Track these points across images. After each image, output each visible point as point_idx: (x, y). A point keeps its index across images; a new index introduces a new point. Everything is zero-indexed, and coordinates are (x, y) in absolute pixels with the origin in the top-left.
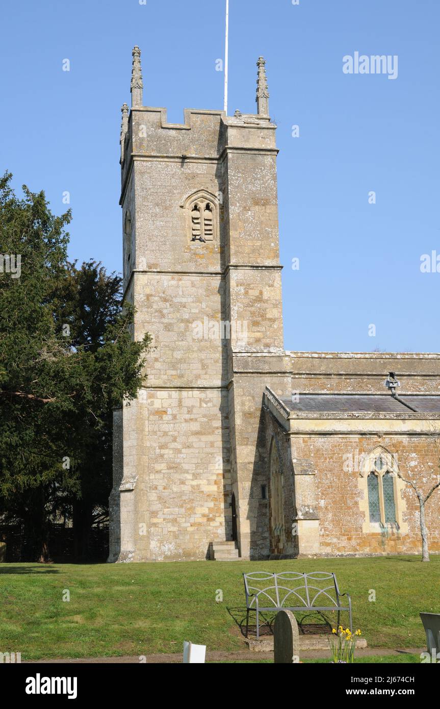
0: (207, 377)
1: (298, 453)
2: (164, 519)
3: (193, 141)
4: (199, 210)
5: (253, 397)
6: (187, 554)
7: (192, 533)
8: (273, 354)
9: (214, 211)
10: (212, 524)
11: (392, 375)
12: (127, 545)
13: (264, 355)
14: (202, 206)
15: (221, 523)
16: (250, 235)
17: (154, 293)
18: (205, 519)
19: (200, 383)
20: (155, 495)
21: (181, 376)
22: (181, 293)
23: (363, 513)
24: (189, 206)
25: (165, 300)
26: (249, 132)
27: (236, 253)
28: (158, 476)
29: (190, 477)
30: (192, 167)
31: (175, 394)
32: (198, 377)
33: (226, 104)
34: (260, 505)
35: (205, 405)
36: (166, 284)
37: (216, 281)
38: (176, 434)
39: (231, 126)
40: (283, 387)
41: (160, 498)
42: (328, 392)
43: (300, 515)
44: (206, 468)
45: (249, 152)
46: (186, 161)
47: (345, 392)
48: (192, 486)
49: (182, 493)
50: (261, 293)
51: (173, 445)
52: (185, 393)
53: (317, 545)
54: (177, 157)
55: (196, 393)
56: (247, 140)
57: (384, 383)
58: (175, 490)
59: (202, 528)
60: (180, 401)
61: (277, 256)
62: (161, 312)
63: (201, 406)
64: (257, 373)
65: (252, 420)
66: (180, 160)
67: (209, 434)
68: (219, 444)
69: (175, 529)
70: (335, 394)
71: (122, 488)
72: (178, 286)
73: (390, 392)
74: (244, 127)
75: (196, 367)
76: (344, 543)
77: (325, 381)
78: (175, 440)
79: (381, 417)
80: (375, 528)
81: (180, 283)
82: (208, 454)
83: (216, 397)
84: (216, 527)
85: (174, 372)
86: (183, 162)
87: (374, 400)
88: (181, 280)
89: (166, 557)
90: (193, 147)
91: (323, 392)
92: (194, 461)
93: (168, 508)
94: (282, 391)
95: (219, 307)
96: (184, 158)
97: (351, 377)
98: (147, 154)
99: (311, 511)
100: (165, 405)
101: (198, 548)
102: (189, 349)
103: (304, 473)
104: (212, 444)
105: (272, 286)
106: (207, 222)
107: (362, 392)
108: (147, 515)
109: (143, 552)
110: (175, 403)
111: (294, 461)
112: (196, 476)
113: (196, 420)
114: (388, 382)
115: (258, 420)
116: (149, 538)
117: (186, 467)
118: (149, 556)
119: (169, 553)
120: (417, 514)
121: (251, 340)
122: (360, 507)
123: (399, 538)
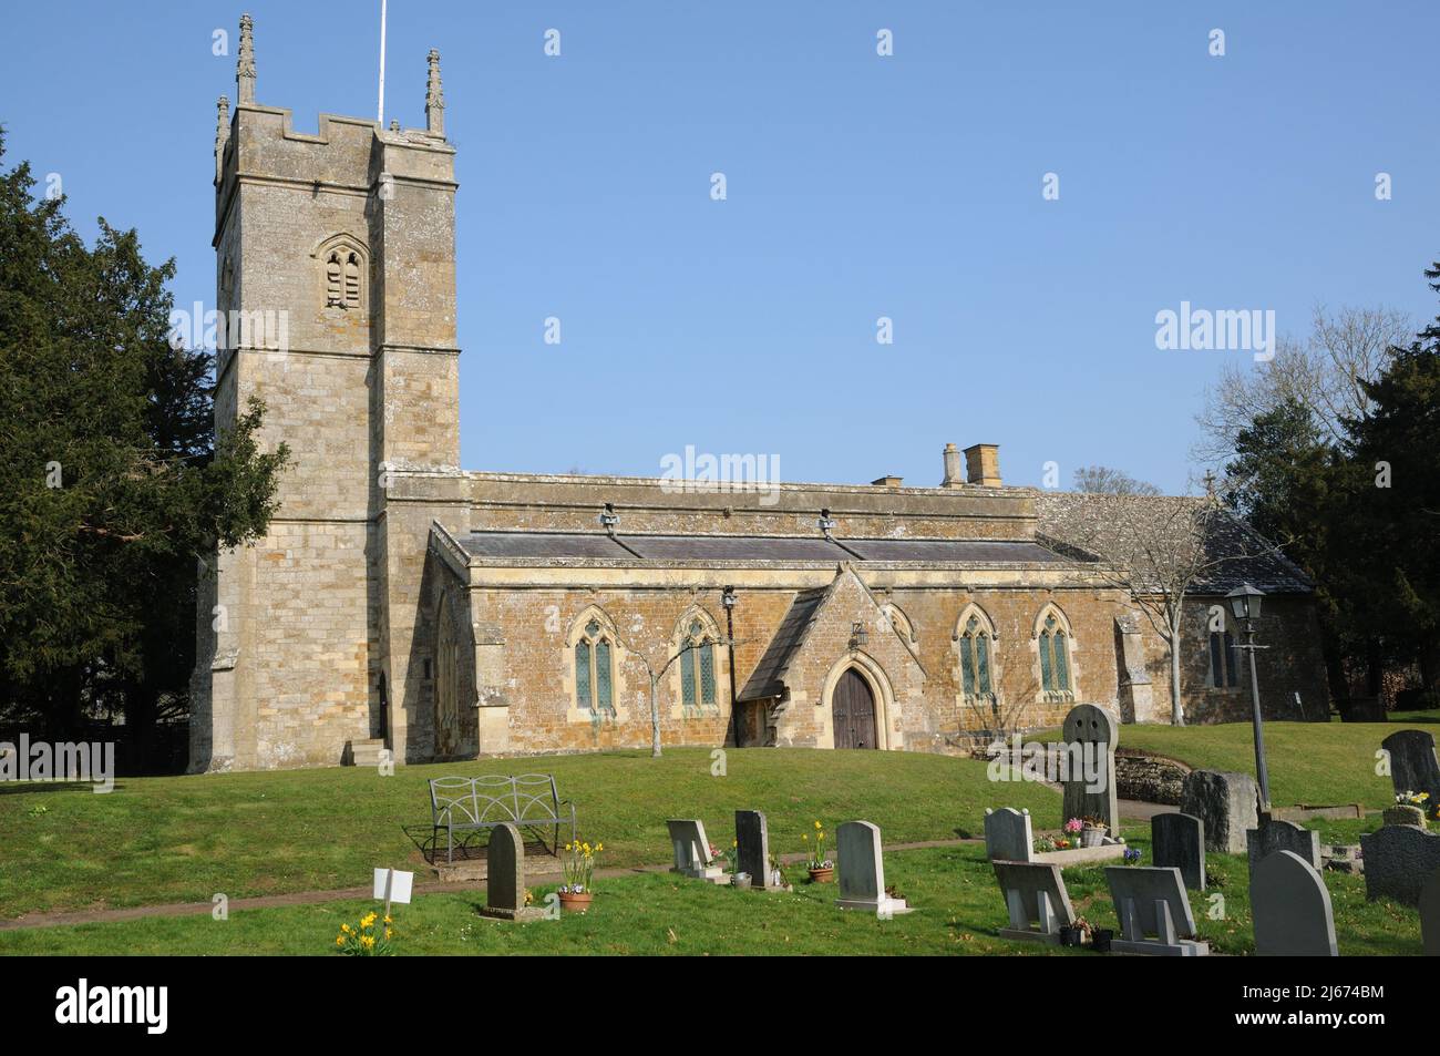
0: (347, 505)
1: (481, 614)
2: (279, 710)
3: (331, 161)
4: (338, 263)
5: (415, 536)
6: (313, 759)
7: (321, 729)
8: (444, 475)
9: (361, 266)
10: (351, 715)
11: (609, 507)
12: (222, 747)
13: (432, 475)
14: (344, 256)
15: (363, 715)
16: (413, 303)
17: (268, 381)
18: (340, 709)
19: (336, 514)
20: (265, 674)
21: (308, 504)
22: (309, 383)
23: (569, 694)
24: (325, 255)
25: (286, 392)
26: (417, 155)
27: (394, 327)
28: (271, 648)
29: (318, 649)
30: (329, 200)
31: (297, 529)
32: (333, 505)
33: (381, 111)
34: (422, 687)
35: (342, 546)
36: (286, 368)
37: (363, 368)
38: (299, 587)
39: (390, 145)
40: (458, 520)
41: (273, 680)
42: (521, 530)
43: (482, 700)
44: (344, 636)
45: (415, 184)
46: (320, 189)
47: (545, 530)
48: (322, 662)
49: (307, 672)
50: (429, 387)
51: (294, 603)
52: (313, 529)
53: (504, 740)
54: (307, 183)
55: (330, 528)
56: (413, 167)
57: (598, 518)
58: (296, 667)
59: (335, 722)
60: (306, 541)
61: (453, 335)
62: (279, 409)
63: (336, 547)
64: (422, 501)
65: (413, 569)
66: (312, 188)
67: (348, 587)
68: (363, 601)
69: (295, 723)
70: (531, 533)
71: (215, 665)
72: (305, 373)
73: (606, 532)
74: (409, 148)
75: (330, 492)
76: (541, 736)
77: (518, 514)
78: (296, 595)
79: (596, 565)
80: (584, 715)
81: (309, 367)
82: (346, 615)
83: (359, 534)
84: (357, 720)
85: (297, 498)
86: (315, 191)
87: (585, 541)
88: (309, 363)
89: (281, 763)
90: (332, 171)
91: (514, 530)
92: (326, 626)
93: (285, 693)
94: (457, 526)
95: (366, 404)
96: (317, 185)
97: (552, 509)
98: (261, 175)
99: (498, 695)
100: (283, 545)
101: (329, 749)
102: (320, 465)
103: (489, 641)
104: (352, 602)
105: (446, 377)
106: (350, 281)
107: (568, 531)
108: (253, 704)
109: (247, 757)
110: (298, 543)
111: (475, 625)
112: (327, 648)
113: (329, 567)
114: (603, 516)
115: (420, 568)
116: (255, 736)
117: (312, 634)
118: (255, 763)
119: (286, 758)
120: (640, 695)
121: (413, 455)
122: (565, 687)
123: (614, 728)
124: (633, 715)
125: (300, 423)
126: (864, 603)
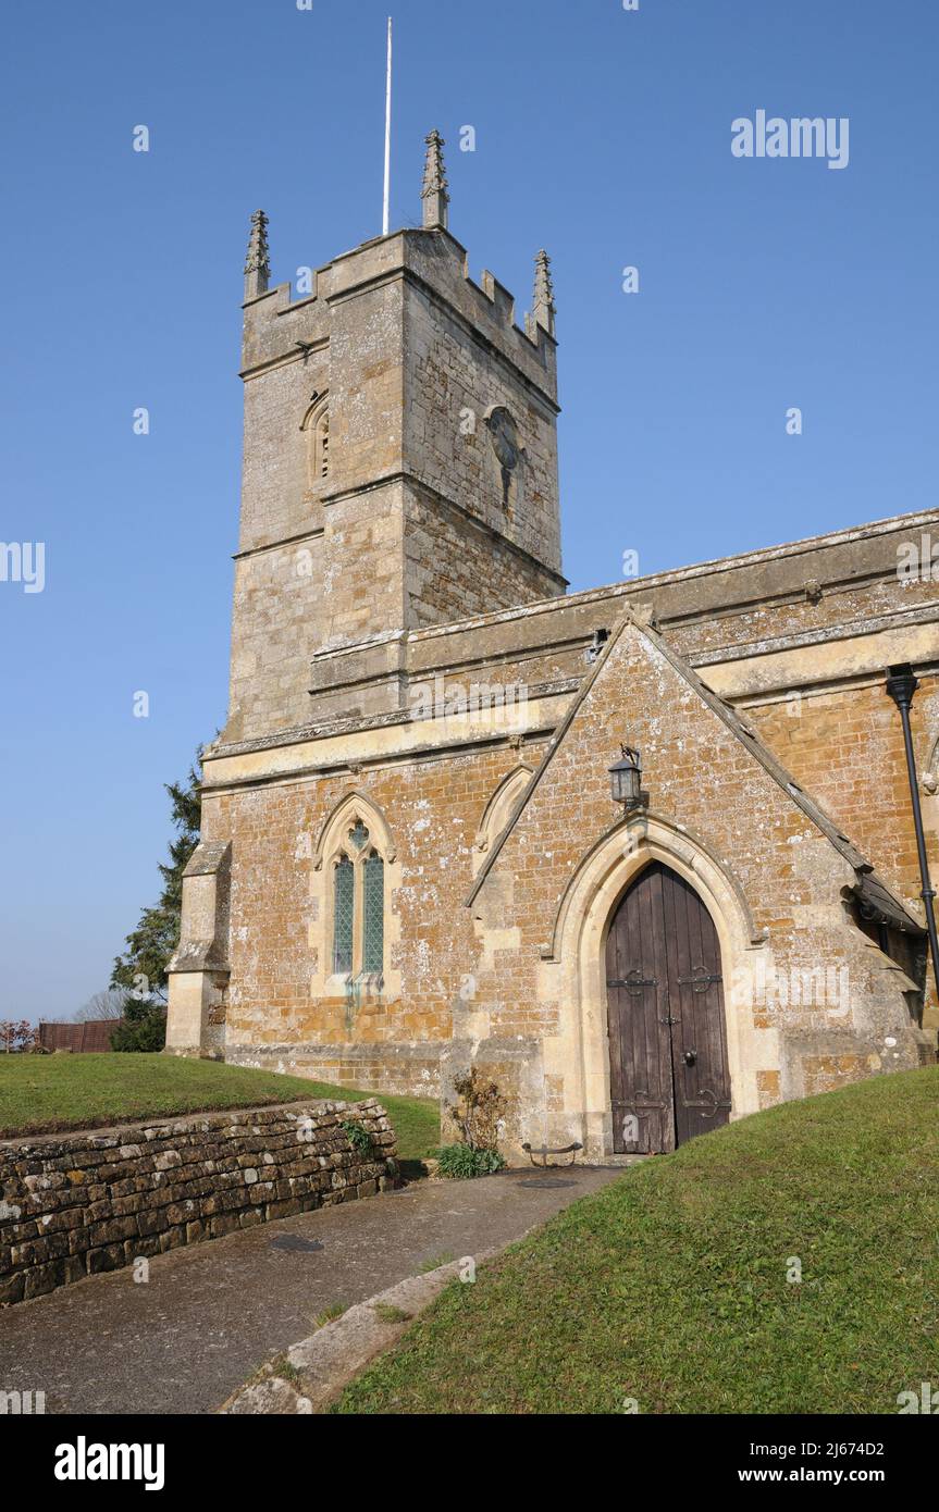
1: (211, 830)
3: (319, 316)
8: (372, 644)
11: (603, 633)
13: (361, 648)
17: (258, 586)
22: (294, 574)
23: (318, 950)
24: (315, 423)
25: (273, 593)
26: (363, 258)
27: (336, 473)
30: (319, 357)
36: (275, 565)
46: (310, 351)
50: (370, 534)
54: (297, 351)
57: (585, 655)
61: (398, 457)
62: (266, 614)
64: (344, 686)
66: (304, 353)
72: (291, 563)
76: (275, 1021)
77: (470, 675)
80: (337, 985)
81: (294, 556)
86: (306, 357)
88: (294, 551)
90: (319, 326)
96: (306, 348)
98: (258, 365)
99: (196, 954)
103: (199, 869)
105: (387, 514)
114: (592, 652)
120: (423, 947)
121: (352, 627)
122: (310, 936)
123: (380, 1008)
124: (411, 983)
125: (284, 624)
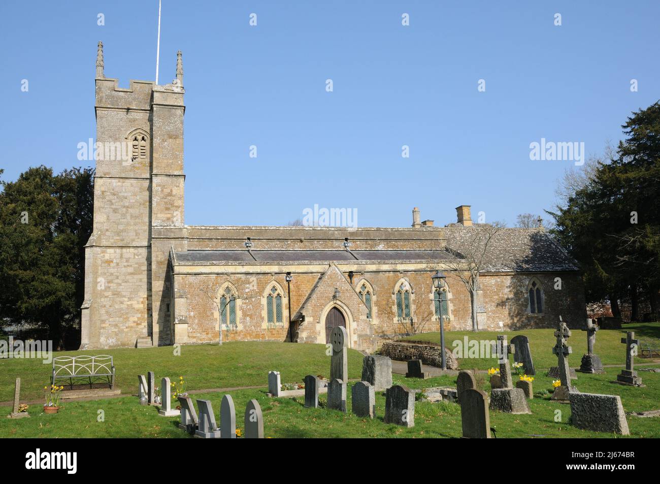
0: (139, 240)
1: (179, 286)
2: (109, 325)
3: (134, 99)
4: (137, 141)
5: (164, 253)
6: (123, 345)
7: (127, 332)
8: (177, 227)
9: (147, 141)
10: (140, 327)
11: (249, 239)
12: (85, 340)
13: (171, 227)
14: (140, 138)
15: (145, 326)
16: (166, 156)
17: (107, 190)
18: (135, 324)
19: (134, 244)
20: (104, 310)
21: (122, 240)
22: (124, 190)
23: (216, 319)
24: (131, 138)
25: (114, 195)
26: (168, 95)
27: (157, 166)
28: (106, 299)
29: (126, 299)
30: (133, 115)
31: (118, 250)
32: (133, 240)
33: (157, 77)
34: (165, 315)
35: (137, 257)
36: (114, 184)
37: (147, 183)
38: (118, 274)
39: (156, 91)
40: (182, 246)
41: (107, 312)
42: (210, 249)
43: (176, 321)
44: (137, 294)
45: (167, 107)
46: (130, 111)
47: (220, 249)
48: (127, 305)
49: (122, 309)
50: (171, 191)
51: (116, 281)
52: (124, 250)
53: (186, 338)
54: (124, 109)
55: (132, 250)
56: (166, 100)
57: (244, 244)
58: (117, 307)
59: (133, 329)
60: (122, 255)
61: (182, 169)
62: (111, 202)
63: (134, 258)
64: (167, 238)
65: (162, 266)
66: (126, 110)
67: (139, 274)
68: (145, 280)
69: (116, 330)
70: (214, 250)
71: (83, 307)
72: (122, 186)
73: (247, 249)
74: (164, 92)
75: (132, 234)
76: (204, 336)
77: (209, 242)
78: (117, 278)
79: (229, 264)
80: (224, 327)
81: (124, 184)
82: (138, 286)
83: (144, 252)
84: (142, 329)
85: (118, 238)
86: (127, 112)
87: (236, 254)
88: (124, 182)
89: (110, 346)
90: (134, 103)
91: (207, 249)
92: (129, 290)
93: (112, 318)
94: (181, 248)
95: (148, 199)
96: (128, 109)
97: (224, 240)
98: (105, 106)
99: (184, 319)
100: (112, 257)
101: (130, 341)
102: (128, 224)
103: (181, 297)
104: (141, 280)
105: (178, 186)
106: (142, 148)
107: (231, 249)
108: (98, 322)
109: (95, 344)
110: (118, 256)
111: (176, 290)
112: (130, 299)
113: (131, 266)
114: (246, 243)
115: (166, 266)
116: (99, 335)
117: (124, 293)
118: (99, 346)
119: (112, 344)
120: (248, 318)
121: (164, 219)
122: (215, 315)
123: (236, 333)
124: (245, 327)
125: (120, 207)
126: (340, 279)
